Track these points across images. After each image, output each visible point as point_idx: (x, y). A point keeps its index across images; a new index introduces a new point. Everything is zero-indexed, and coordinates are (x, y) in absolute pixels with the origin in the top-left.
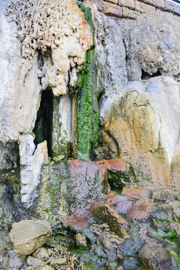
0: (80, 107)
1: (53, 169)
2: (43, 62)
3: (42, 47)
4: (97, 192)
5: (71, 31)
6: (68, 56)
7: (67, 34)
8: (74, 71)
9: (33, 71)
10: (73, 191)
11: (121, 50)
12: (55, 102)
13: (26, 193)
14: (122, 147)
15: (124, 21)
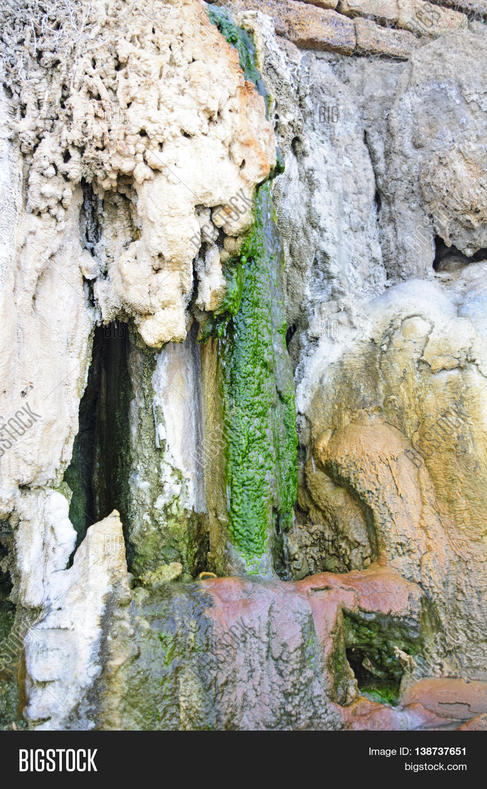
0: (232, 383)
1: (146, 619)
2: (98, 226)
3: (100, 173)
4: (311, 700)
5: (204, 118)
6: (194, 206)
7: (190, 131)
8: (215, 256)
9: (65, 259)
10: (225, 698)
11: (360, 170)
12: (139, 364)
13: (49, 718)
14: (388, 525)
15: (363, 68)
